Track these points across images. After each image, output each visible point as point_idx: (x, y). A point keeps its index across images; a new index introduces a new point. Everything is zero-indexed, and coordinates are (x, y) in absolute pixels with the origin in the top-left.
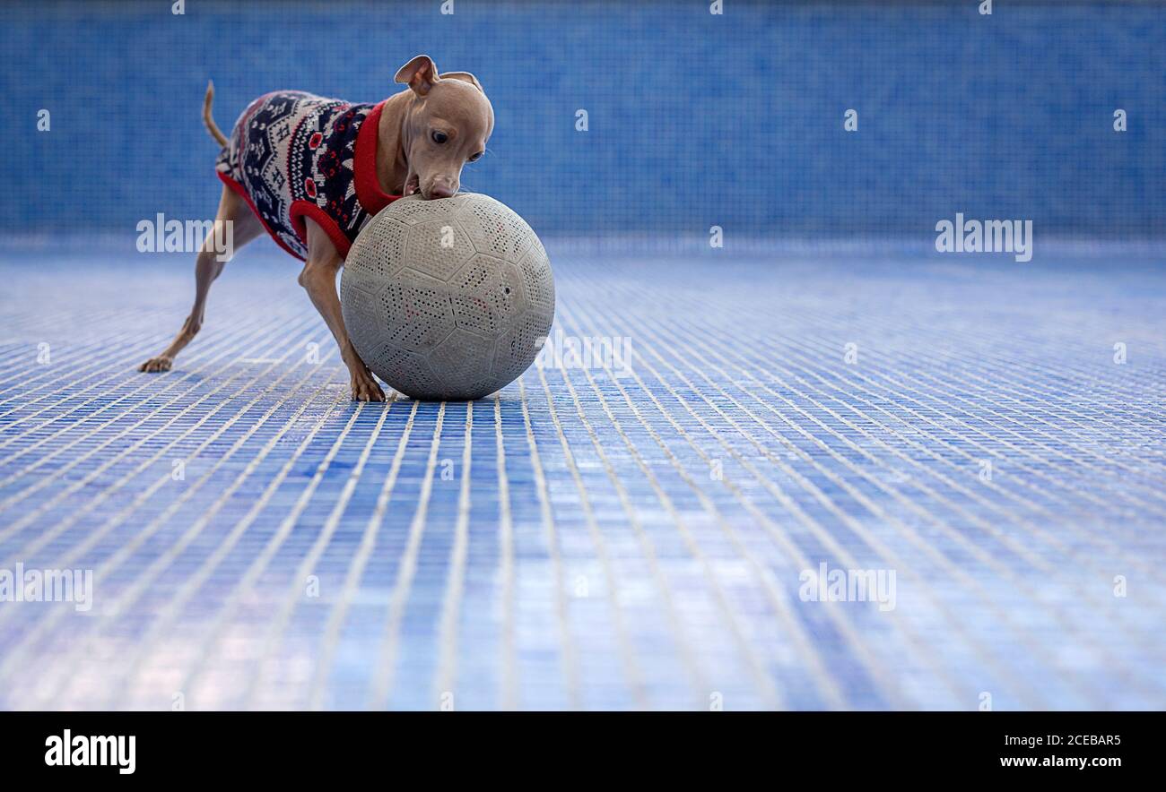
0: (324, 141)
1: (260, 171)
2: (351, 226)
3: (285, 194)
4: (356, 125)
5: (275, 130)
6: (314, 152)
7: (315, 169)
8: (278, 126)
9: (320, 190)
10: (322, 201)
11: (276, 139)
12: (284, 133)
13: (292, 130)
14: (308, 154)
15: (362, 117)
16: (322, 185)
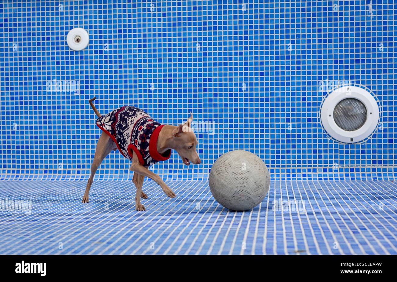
0: (143, 130)
1: (122, 131)
2: (145, 158)
3: (128, 141)
4: (153, 129)
5: (130, 120)
6: (139, 132)
7: (138, 137)
8: (131, 119)
9: (139, 144)
10: (139, 148)
11: (130, 123)
12: (133, 122)
13: (135, 122)
14: (138, 132)
15: (155, 127)
16: (140, 143)
